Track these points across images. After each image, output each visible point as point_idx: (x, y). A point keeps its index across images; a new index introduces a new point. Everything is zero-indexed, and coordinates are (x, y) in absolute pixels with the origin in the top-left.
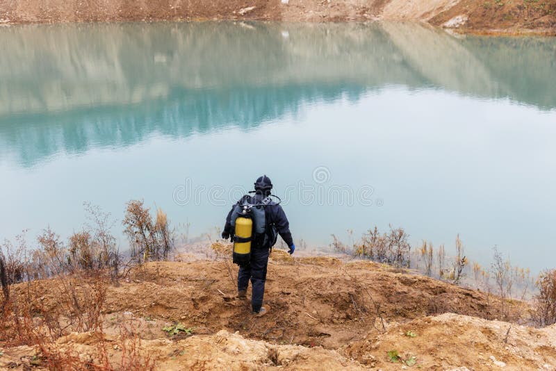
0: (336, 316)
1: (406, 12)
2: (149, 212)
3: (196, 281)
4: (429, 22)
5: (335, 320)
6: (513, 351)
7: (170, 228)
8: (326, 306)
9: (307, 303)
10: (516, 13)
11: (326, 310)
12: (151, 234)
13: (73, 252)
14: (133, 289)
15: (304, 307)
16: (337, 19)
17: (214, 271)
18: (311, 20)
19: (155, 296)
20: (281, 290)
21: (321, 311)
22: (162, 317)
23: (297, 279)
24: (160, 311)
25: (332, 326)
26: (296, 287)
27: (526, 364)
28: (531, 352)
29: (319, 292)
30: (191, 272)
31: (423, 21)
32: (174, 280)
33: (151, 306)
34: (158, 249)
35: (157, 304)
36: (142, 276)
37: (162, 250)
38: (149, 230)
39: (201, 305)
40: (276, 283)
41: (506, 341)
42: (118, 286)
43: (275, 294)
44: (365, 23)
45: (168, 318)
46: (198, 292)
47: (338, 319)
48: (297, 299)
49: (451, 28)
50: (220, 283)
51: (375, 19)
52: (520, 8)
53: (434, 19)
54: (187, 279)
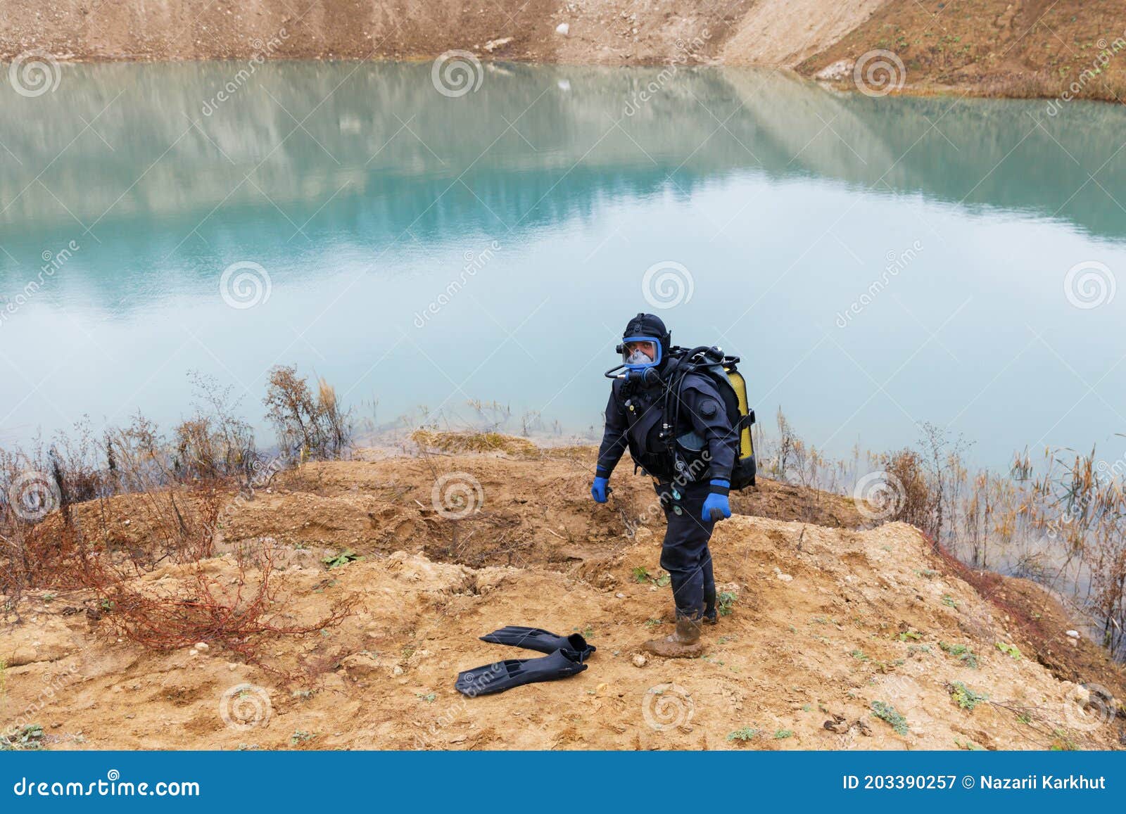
0: (594, 531)
1: (760, 53)
2: (307, 384)
3: (383, 488)
4: (796, 69)
5: (591, 538)
6: (807, 560)
7: (342, 408)
8: (579, 517)
9: (550, 514)
10: (927, 60)
11: (579, 524)
12: (312, 419)
13: (182, 449)
14: (276, 504)
15: (547, 520)
16: (648, 62)
17: (411, 472)
18: (606, 62)
19: (311, 512)
20: (513, 497)
21: (572, 525)
22: (321, 543)
23: (541, 480)
24: (317, 534)
25: (587, 546)
26: (536, 492)
27: (821, 577)
28: (836, 562)
29: (570, 497)
30: (373, 475)
31: (787, 67)
32: (347, 489)
33: (304, 527)
34: (325, 442)
35: (314, 524)
36: (296, 484)
37: (331, 444)
38: (308, 412)
39: (382, 522)
40: (507, 488)
41: (799, 547)
42: (252, 499)
43: (503, 503)
44: (695, 69)
45: (331, 544)
46: (380, 504)
47: (596, 536)
48: (536, 510)
49: (829, 80)
50: (418, 491)
51: (711, 63)
52: (933, 51)
53: (803, 64)
54: (368, 487)
